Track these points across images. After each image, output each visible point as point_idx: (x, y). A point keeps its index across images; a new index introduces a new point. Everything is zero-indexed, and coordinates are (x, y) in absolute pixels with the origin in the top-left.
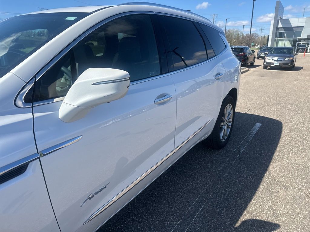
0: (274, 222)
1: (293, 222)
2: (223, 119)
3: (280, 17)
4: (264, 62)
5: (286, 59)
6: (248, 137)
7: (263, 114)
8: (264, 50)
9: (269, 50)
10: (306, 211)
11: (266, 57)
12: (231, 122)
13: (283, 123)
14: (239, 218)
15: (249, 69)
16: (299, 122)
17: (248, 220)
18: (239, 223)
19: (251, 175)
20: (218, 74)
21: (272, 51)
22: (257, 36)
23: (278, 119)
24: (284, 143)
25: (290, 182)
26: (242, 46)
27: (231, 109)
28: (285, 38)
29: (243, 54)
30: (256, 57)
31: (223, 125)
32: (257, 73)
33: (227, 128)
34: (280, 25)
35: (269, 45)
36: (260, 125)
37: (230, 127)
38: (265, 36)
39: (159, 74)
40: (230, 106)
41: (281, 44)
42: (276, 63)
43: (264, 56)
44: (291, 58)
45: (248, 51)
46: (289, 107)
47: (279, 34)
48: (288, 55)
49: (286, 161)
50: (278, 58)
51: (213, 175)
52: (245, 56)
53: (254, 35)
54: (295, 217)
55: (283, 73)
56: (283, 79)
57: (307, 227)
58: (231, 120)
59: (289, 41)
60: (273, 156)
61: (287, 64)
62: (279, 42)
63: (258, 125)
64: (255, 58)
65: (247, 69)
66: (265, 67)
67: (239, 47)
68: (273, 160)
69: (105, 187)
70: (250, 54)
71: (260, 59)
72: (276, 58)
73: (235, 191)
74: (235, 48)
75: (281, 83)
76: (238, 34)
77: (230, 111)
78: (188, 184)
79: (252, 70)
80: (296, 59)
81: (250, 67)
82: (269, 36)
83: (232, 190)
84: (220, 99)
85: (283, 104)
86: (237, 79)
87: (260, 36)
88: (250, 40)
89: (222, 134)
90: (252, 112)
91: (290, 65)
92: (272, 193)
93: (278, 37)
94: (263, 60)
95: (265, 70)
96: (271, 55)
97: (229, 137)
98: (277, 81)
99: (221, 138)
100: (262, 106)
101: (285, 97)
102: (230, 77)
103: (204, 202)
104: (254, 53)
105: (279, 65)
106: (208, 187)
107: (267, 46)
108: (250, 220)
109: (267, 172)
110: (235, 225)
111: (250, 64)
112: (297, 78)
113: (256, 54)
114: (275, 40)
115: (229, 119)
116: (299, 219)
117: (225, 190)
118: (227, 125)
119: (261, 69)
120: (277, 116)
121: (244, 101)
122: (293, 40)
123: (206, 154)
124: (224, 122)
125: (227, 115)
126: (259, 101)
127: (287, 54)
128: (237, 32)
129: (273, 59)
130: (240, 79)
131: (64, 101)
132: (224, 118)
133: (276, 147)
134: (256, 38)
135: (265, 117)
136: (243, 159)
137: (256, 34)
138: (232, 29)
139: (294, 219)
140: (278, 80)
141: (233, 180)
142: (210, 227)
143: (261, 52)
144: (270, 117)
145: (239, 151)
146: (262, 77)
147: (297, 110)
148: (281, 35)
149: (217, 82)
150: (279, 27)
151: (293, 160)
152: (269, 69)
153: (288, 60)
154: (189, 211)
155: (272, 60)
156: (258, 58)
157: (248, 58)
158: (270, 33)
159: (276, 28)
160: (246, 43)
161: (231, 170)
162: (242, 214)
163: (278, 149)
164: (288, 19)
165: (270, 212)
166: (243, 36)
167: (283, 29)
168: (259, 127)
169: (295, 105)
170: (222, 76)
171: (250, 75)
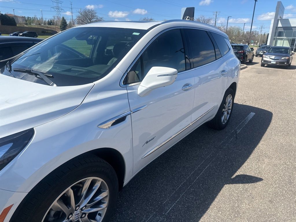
0: (259, 177)
1: (272, 177)
2: (224, 106)
3: (280, 17)
4: (262, 60)
5: (283, 58)
6: (243, 123)
7: (257, 105)
8: (263, 48)
9: (267, 48)
10: (283, 172)
11: (264, 56)
12: (230, 109)
13: (273, 114)
14: (235, 173)
15: (248, 66)
16: (287, 114)
17: (241, 175)
18: (234, 176)
19: (244, 149)
20: (224, 71)
21: (269, 50)
22: (258, 34)
23: (269, 110)
24: (272, 129)
25: (274, 155)
26: (241, 44)
27: (231, 99)
28: (284, 37)
29: (242, 51)
30: (255, 54)
31: (224, 111)
32: (255, 70)
33: (227, 114)
34: (280, 25)
35: (268, 44)
36: (254, 114)
37: (230, 113)
38: (264, 34)
39: (185, 70)
40: (230, 96)
41: (280, 44)
42: (273, 61)
43: (262, 54)
44: (287, 58)
45: (247, 49)
46: (280, 101)
47: (278, 33)
48: (284, 55)
49: (272, 141)
50: (275, 57)
51: (215, 147)
52: (244, 53)
53: (254, 33)
54: (275, 175)
55: (278, 71)
56: (278, 77)
57: (282, 181)
58: (230, 108)
59: (288, 40)
60: (262, 137)
61: (284, 63)
62: (278, 41)
63: (253, 114)
64: (253, 55)
65: (245, 65)
66: (263, 65)
67: (239, 44)
68: (262, 140)
69: (153, 138)
70: (250, 52)
71: (258, 56)
72: (273, 57)
73: (232, 157)
74: (235, 46)
75: (276, 80)
76: (239, 32)
77: (230, 100)
78: (197, 152)
79: (250, 67)
80: (292, 59)
81: (248, 64)
82: (268, 34)
83: (229, 157)
84: (224, 90)
85: (275, 98)
86: (237, 75)
87: (260, 34)
88: (250, 38)
89: (223, 118)
90: (248, 104)
91: (286, 63)
92: (259, 160)
93: (277, 36)
94: (261, 58)
95: (263, 67)
96: (269, 53)
97: (228, 121)
98: (272, 78)
99: (222, 121)
100: (257, 99)
101: (278, 93)
102: (232, 73)
103: (209, 163)
104: (253, 51)
105: (276, 64)
106: (212, 154)
107: (266, 44)
108: (242, 175)
109: (257, 147)
110: (231, 177)
111: (248, 61)
112: (292, 76)
113: (254, 52)
114: (274, 39)
115: (229, 107)
116: (277, 176)
117: (224, 157)
118: (227, 111)
119: (258, 67)
120: (269, 108)
121: (241, 94)
122: (292, 39)
123: (210, 133)
124: (225, 109)
125: (228, 103)
126: (254, 95)
127: (283, 53)
128: (238, 30)
129: (271, 57)
130: (239, 75)
131: (140, 85)
132: (226, 105)
133: (266, 130)
134: (256, 36)
135: (259, 108)
136: (239, 138)
137: (256, 31)
138: (233, 26)
139: (273, 177)
140: (274, 77)
141: (230, 151)
142: (214, 177)
143: (259, 50)
144: (263, 108)
145: (236, 132)
146: (259, 74)
147: (287, 104)
148: (280, 34)
149: (222, 77)
150: (278, 26)
151: (278, 140)
152: (266, 67)
153: (285, 59)
154: (199, 167)
155: (269, 58)
156: (257, 56)
157: (247, 56)
158: (270, 31)
159: (276, 28)
160: (246, 41)
161: (229, 145)
162: (236, 171)
163: (267, 132)
164: (288, 19)
165: (257, 171)
166: (244, 33)
167: (282, 28)
168: (253, 116)
169: (286, 100)
170: (226, 73)
171: (248, 72)
